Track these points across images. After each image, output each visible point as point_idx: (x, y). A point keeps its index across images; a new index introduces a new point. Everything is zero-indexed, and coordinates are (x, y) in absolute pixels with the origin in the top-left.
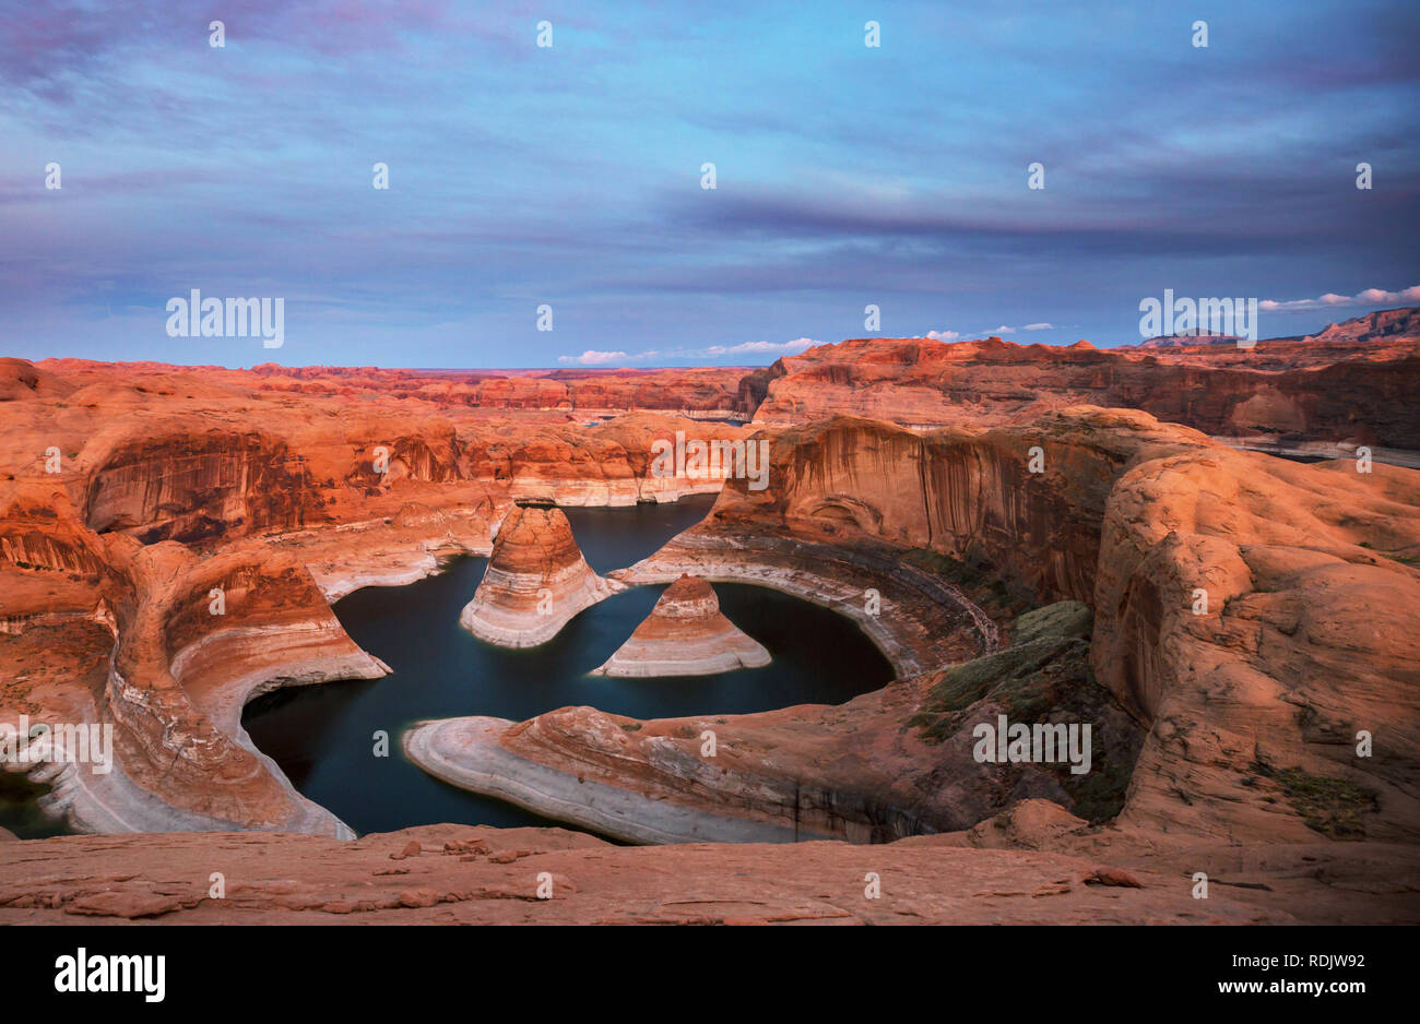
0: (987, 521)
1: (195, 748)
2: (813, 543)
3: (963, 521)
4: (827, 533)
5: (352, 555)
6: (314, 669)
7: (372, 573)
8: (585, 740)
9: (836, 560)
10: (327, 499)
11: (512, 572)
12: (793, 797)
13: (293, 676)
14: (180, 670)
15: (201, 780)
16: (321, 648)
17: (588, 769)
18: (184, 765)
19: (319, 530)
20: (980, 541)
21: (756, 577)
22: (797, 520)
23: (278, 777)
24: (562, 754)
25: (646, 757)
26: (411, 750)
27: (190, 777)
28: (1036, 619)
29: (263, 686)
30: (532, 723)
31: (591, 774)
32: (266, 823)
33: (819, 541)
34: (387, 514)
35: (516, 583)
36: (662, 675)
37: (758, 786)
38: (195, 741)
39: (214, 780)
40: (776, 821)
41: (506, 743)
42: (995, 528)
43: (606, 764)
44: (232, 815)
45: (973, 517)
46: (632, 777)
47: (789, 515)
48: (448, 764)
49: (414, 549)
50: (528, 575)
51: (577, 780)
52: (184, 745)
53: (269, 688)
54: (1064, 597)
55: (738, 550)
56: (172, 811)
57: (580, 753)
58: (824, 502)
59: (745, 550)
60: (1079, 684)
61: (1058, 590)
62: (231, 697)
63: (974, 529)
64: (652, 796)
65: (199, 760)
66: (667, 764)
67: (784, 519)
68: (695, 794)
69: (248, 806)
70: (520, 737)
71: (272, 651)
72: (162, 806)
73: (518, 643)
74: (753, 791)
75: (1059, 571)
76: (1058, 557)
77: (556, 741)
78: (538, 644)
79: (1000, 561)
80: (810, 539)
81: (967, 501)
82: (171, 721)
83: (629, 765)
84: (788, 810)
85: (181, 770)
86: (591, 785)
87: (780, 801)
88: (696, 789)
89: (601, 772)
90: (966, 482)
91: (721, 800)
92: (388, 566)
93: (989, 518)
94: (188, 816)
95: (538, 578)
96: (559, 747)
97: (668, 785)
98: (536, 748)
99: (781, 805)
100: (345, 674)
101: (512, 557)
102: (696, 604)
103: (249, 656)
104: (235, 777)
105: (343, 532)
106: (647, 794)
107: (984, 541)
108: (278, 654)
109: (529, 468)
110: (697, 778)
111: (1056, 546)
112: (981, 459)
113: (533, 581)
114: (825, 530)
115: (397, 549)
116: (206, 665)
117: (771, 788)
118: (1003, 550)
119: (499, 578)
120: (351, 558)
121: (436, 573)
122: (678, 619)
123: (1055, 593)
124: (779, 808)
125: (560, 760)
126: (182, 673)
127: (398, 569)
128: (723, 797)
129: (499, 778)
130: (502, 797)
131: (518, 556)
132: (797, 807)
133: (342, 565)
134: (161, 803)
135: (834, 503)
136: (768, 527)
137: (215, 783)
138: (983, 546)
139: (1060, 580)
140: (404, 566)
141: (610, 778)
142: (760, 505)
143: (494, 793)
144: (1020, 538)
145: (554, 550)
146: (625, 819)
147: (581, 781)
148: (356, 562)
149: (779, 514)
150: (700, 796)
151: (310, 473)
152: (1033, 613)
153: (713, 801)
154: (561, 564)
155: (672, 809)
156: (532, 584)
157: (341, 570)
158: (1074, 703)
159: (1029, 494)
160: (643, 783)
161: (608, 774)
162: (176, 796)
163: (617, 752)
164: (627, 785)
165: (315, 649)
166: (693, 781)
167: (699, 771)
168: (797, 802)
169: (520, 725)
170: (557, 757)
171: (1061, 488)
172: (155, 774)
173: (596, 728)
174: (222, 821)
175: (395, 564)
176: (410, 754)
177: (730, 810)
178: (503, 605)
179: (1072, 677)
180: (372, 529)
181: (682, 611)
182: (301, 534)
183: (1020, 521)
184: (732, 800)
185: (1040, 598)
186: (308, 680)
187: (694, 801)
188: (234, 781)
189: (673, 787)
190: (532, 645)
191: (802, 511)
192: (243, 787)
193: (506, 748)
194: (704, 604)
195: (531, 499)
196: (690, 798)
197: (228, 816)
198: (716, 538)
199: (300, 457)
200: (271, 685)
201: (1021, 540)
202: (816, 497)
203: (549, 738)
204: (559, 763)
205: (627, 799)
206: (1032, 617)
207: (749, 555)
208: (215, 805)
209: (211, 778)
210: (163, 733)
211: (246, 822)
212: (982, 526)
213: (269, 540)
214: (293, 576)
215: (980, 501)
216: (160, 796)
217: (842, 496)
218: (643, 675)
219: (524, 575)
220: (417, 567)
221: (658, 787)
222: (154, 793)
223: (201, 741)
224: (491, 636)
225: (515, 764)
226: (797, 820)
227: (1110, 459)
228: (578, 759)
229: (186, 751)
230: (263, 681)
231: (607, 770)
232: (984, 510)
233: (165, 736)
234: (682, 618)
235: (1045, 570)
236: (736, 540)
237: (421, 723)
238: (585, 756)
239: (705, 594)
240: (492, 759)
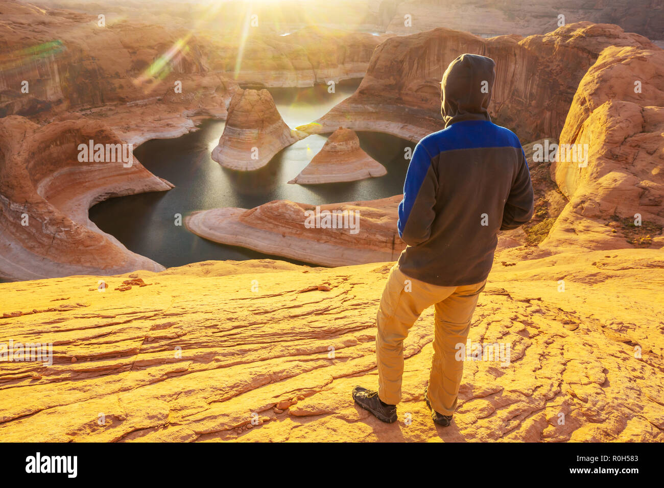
0: (513, 94)
1: (64, 233)
2: (416, 108)
3: (500, 93)
4: (423, 102)
5: (140, 121)
6: (127, 188)
7: (154, 131)
8: (285, 216)
9: (427, 118)
10: (117, 85)
11: (241, 128)
12: (392, 239)
13: (115, 192)
14: (43, 192)
15: (72, 248)
16: (130, 176)
17: (288, 230)
18: (59, 241)
19: (115, 106)
20: (508, 106)
21: (381, 128)
22: (407, 94)
23: (116, 244)
24: (273, 224)
26: (190, 226)
27: (64, 247)
28: (528, 148)
29: (98, 198)
30: (256, 210)
31: (289, 233)
32: (114, 266)
33: (419, 106)
34: (159, 95)
35: (242, 135)
36: (327, 182)
37: (375, 234)
38: (63, 229)
39: (79, 248)
40: (383, 250)
41: (242, 220)
42: (517, 98)
43: (296, 227)
44: (93, 264)
45: (506, 92)
46: (310, 233)
47: (403, 92)
48: (212, 232)
49: (178, 116)
50: (249, 130)
51: (282, 236)
52: (56, 231)
53: (102, 199)
54: (547, 136)
55: (372, 112)
56: (58, 265)
57: (283, 223)
59: (376, 113)
60: (542, 180)
61: (544, 132)
62: (80, 205)
63: (505, 99)
64: (321, 241)
65: (68, 238)
67: (400, 94)
68: (343, 239)
69: (102, 259)
70: (250, 216)
71: (99, 179)
72: (51, 263)
73: (246, 168)
74: (372, 237)
75: (547, 122)
76: (548, 114)
77: (270, 218)
78: (258, 168)
79: (516, 116)
80: (413, 106)
81: (505, 83)
82: (45, 220)
84: (389, 245)
85: (58, 245)
86: (289, 238)
87: (385, 241)
88: (343, 237)
89: (294, 231)
90: (506, 70)
91: (355, 241)
92: (163, 127)
93: (514, 93)
94: (67, 266)
96: (271, 221)
97: (329, 236)
98: (259, 222)
99: (386, 242)
100: (147, 189)
102: (347, 144)
103: (86, 182)
104: (91, 246)
105: (131, 107)
106: (318, 241)
107: (510, 106)
108: (103, 180)
110: (344, 232)
111: (548, 108)
112: (517, 57)
113: (253, 133)
114: (423, 100)
115: (168, 116)
116: (59, 189)
117: (382, 235)
118: (519, 111)
119: (232, 133)
120: (139, 123)
121: (194, 130)
123: (542, 134)
124: (384, 244)
125: (272, 227)
126: (46, 193)
127: (170, 128)
128: (357, 241)
129: (240, 237)
130: (242, 246)
131: (242, 119)
132: (393, 243)
133: (134, 126)
134: (51, 261)
135: (429, 84)
136: (390, 99)
137: (80, 250)
138: (509, 109)
139: (546, 127)
140: (174, 126)
141: (299, 234)
142: (386, 86)
143: (238, 244)
144: (530, 103)
145: (263, 115)
146: (307, 253)
147: (284, 236)
148: (143, 125)
149: (397, 91)
150: (345, 240)
151: (102, 69)
152: (527, 145)
153: (352, 242)
154: (269, 123)
155: (331, 247)
156: (252, 135)
157: (134, 130)
158: (537, 190)
159: (540, 78)
160: (316, 236)
161: (298, 233)
162: (58, 257)
164: (308, 237)
165: (126, 176)
166: (342, 234)
168: (394, 241)
169: (250, 211)
170: (271, 226)
171: (558, 75)
172: (43, 247)
173: (291, 210)
174: (89, 267)
175: (168, 125)
176: (190, 228)
177: (360, 246)
178: (235, 147)
179: (540, 178)
180: (151, 104)
182: (104, 108)
183: (531, 94)
184: (362, 241)
185: (534, 137)
186: (125, 193)
187: (341, 243)
188: (91, 248)
189: (332, 237)
190: (254, 169)
191: (410, 89)
192: (97, 250)
193: (243, 222)
194: (351, 143)
195: (250, 83)
196: (340, 241)
197: (91, 264)
198: (360, 106)
199: (92, 57)
200: (103, 197)
201: (530, 105)
202: (418, 81)
203: (266, 217)
204: (271, 228)
205: (308, 243)
206: (527, 147)
207: (378, 116)
208: (83, 260)
209: (77, 247)
210: (42, 226)
211: (103, 267)
212: (510, 97)
213: (84, 113)
214: (104, 135)
215: (512, 82)
216: (49, 258)
218: (317, 183)
219: (247, 130)
220: (182, 126)
221: (324, 237)
222: (46, 257)
223: (66, 229)
224: (231, 165)
225: (248, 230)
226: (393, 249)
227: (590, 56)
228: (282, 226)
229: (59, 235)
230: (97, 195)
231: (297, 231)
232: (513, 88)
233: (44, 228)
234: (339, 152)
235: (539, 122)
236: (371, 107)
237: (194, 212)
238: (285, 224)
239: (352, 138)
240: (235, 228)
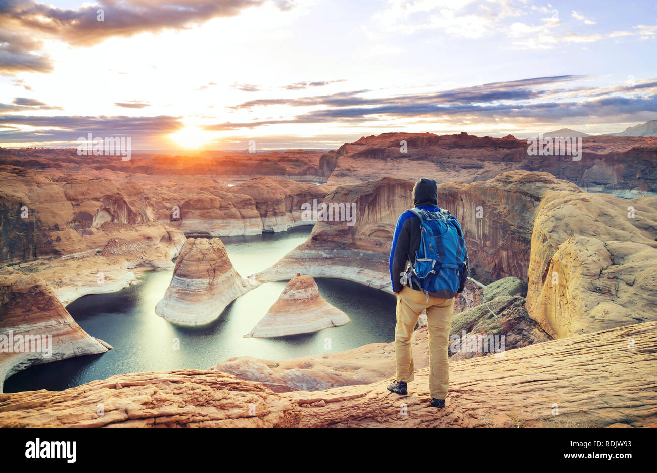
2: (370, 252)
4: (379, 246)
5: (75, 275)
7: (90, 286)
9: (383, 261)
10: (54, 238)
11: (190, 278)
21: (338, 273)
22: (360, 239)
25: (285, 382)
28: (493, 288)
29: (18, 366)
33: (373, 250)
34: (99, 246)
35: (192, 285)
42: (471, 239)
47: (356, 237)
49: (118, 268)
50: (200, 280)
54: (507, 275)
55: (327, 258)
58: (376, 228)
59: (330, 258)
61: (503, 271)
66: (298, 384)
67: (354, 239)
73: (196, 322)
75: (504, 261)
76: (504, 254)
78: (208, 322)
80: (368, 250)
83: (275, 387)
92: (102, 280)
95: (206, 281)
100: (79, 352)
101: (189, 269)
102: (306, 291)
105: (67, 260)
109: (193, 213)
111: (503, 247)
112: (464, 201)
113: (203, 283)
114: (377, 244)
115: (107, 269)
118: (475, 251)
119: (180, 283)
120: (74, 277)
121: (135, 283)
122: (295, 300)
123: (502, 273)
127: (108, 282)
131: (193, 268)
135: (381, 228)
136: (344, 244)
139: (505, 266)
140: (113, 279)
142: (339, 231)
148: (78, 279)
149: (350, 236)
151: (41, 221)
152: (490, 284)
156: (203, 285)
157: (68, 285)
158: (518, 330)
159: (490, 220)
163: (267, 381)
167: (317, 387)
173: (253, 367)
175: (106, 278)
178: (184, 299)
180: (88, 257)
181: (297, 296)
182: (35, 263)
183: (484, 235)
186: (52, 359)
190: (205, 323)
191: (364, 234)
194: (310, 290)
195: (195, 233)
198: (314, 252)
200: (24, 365)
201: (485, 245)
202: (371, 225)
206: (491, 287)
207: (333, 261)
214: (38, 290)
217: (386, 224)
219: (197, 280)
220: (122, 279)
224: (178, 320)
230: (18, 363)
235: (497, 261)
236: (325, 253)
239: (311, 285)
